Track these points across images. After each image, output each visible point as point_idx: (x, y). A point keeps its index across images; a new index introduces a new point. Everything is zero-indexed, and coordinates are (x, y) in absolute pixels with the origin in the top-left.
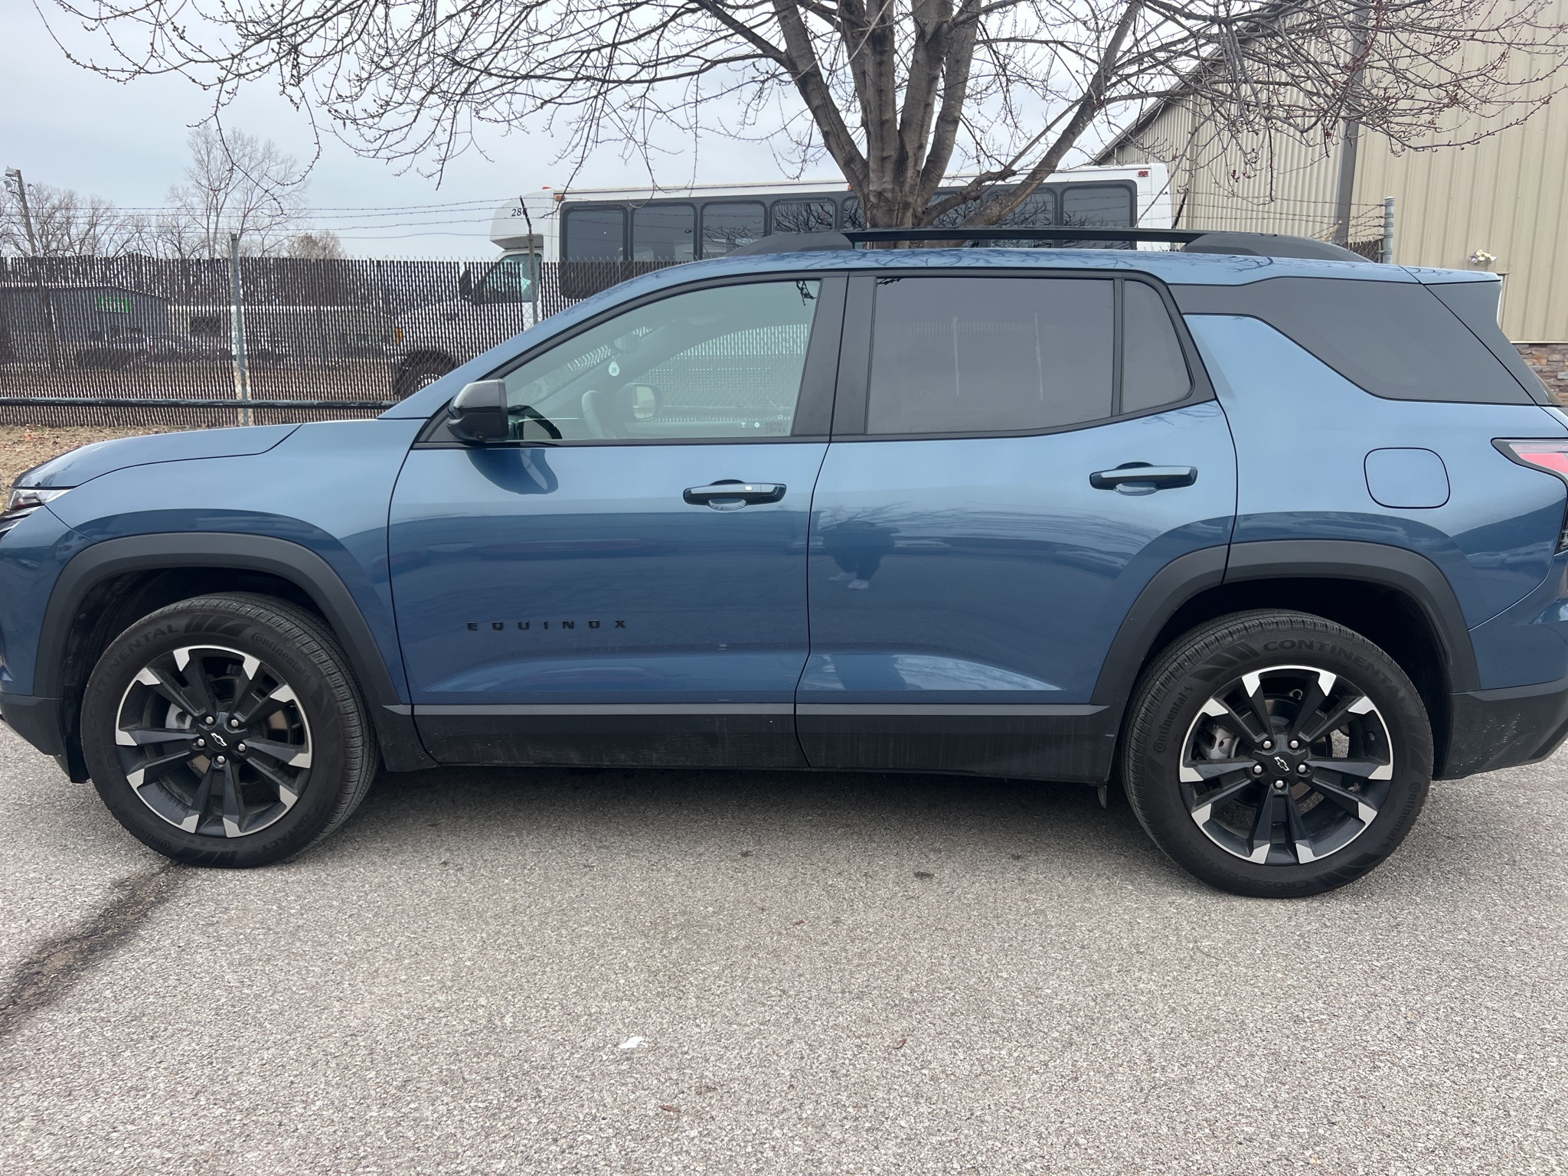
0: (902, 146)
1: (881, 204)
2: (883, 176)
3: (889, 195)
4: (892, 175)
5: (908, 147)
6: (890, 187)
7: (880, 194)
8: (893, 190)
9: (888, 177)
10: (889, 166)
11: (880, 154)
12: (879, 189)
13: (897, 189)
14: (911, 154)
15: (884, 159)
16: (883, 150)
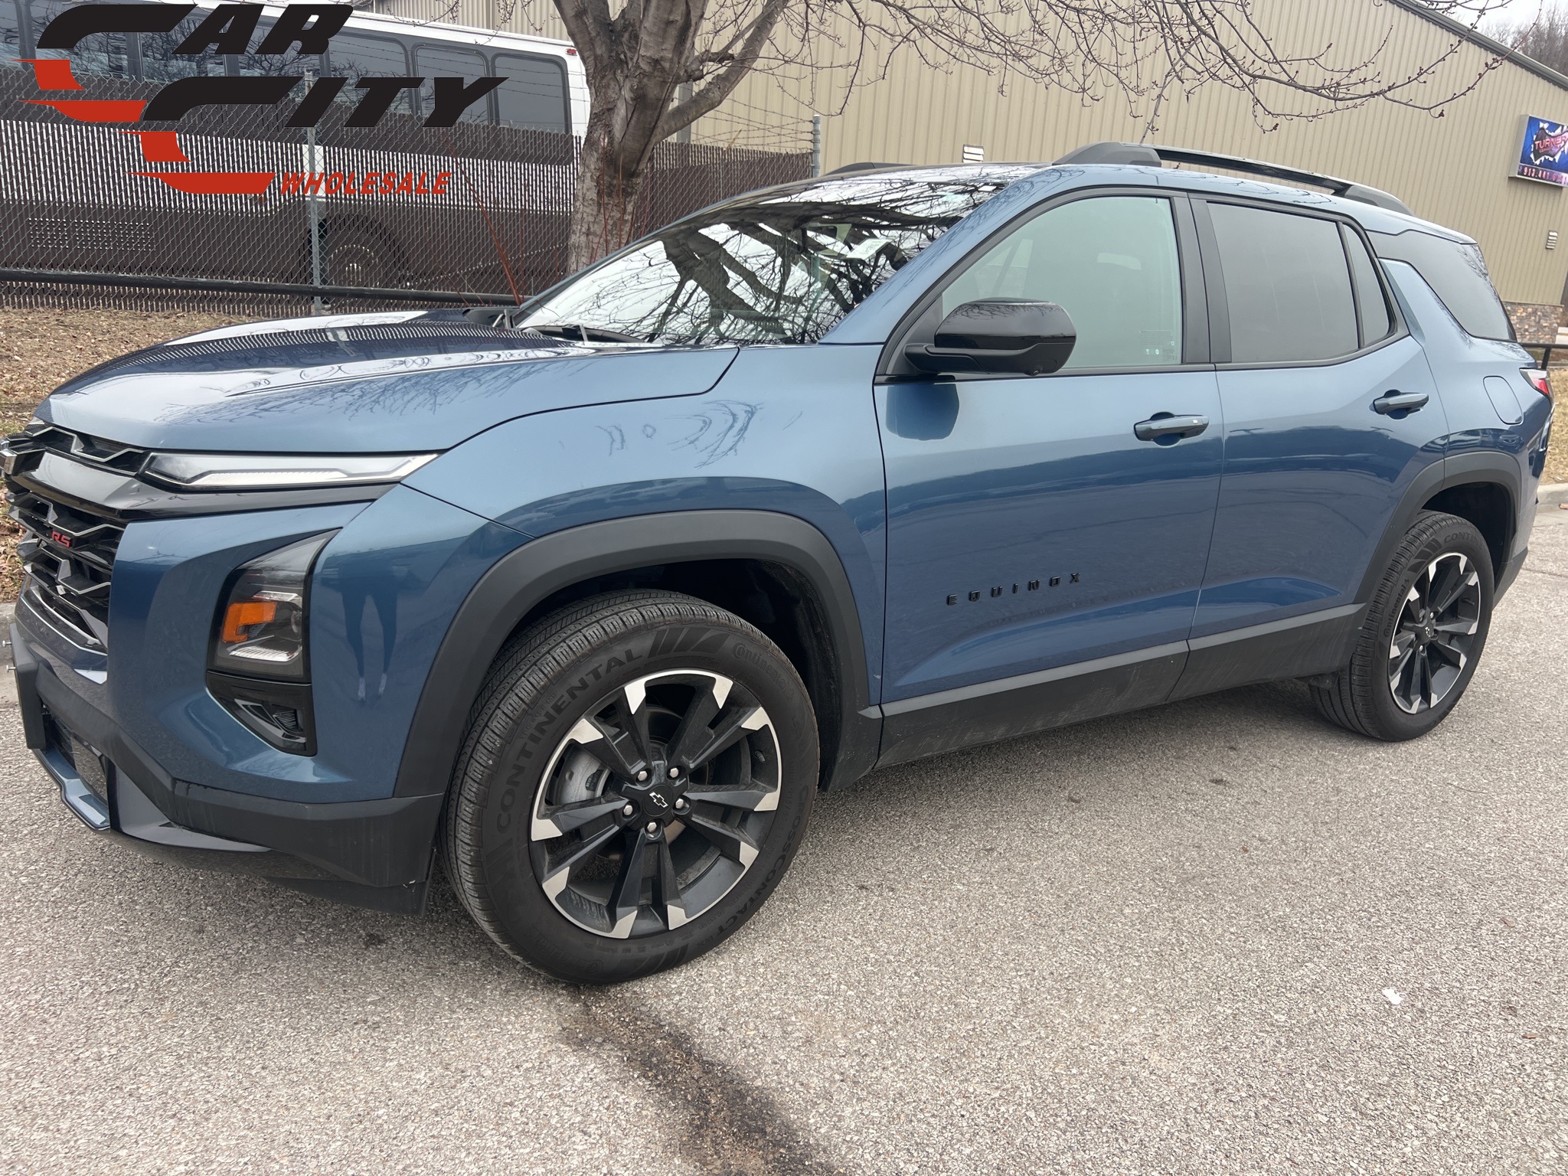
0: (688, 13)
1: (656, 73)
2: (663, 43)
3: (667, 65)
4: (674, 43)
5: (692, 13)
6: (670, 56)
7: (656, 62)
8: (671, 61)
9: (669, 44)
10: (673, 32)
11: (666, 16)
12: (656, 57)
13: (676, 59)
14: (693, 23)
15: (669, 23)
16: (671, 12)
